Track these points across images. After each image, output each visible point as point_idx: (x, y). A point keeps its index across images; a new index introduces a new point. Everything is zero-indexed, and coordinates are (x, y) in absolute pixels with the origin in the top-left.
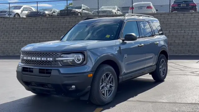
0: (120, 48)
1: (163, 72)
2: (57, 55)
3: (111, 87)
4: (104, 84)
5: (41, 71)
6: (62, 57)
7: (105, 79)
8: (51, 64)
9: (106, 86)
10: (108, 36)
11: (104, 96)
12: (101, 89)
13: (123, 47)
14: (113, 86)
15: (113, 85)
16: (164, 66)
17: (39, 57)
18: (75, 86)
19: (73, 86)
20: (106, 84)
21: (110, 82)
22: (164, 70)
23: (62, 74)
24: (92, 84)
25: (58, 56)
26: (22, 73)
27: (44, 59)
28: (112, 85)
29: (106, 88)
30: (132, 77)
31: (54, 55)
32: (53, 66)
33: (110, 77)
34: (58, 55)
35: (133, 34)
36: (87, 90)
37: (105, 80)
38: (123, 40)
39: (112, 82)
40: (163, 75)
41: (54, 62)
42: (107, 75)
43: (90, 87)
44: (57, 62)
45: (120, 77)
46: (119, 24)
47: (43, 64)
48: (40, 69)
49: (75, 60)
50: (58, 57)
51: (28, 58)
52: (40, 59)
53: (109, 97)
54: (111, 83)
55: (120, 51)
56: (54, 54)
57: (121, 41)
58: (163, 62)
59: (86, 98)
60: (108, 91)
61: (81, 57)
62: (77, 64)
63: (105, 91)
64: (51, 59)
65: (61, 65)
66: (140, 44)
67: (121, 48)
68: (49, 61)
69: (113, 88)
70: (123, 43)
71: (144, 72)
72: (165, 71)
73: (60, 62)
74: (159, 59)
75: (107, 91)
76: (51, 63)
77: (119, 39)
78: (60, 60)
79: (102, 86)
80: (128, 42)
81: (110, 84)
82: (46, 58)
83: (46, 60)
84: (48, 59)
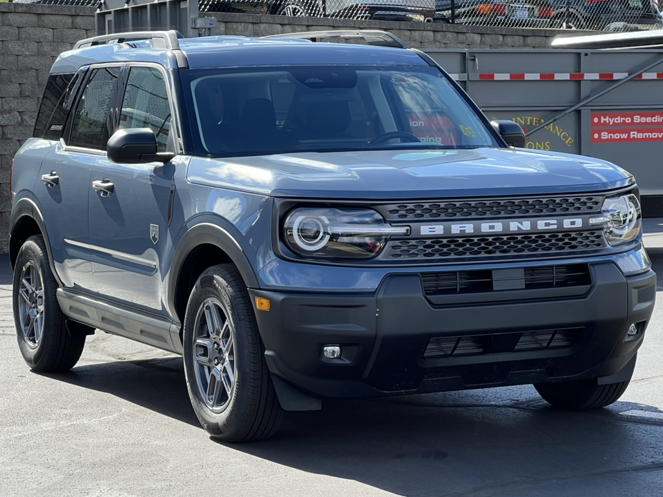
2: (593, 202)
8: (574, 243)
26: (429, 301)
27: (547, 225)
31: (581, 204)
34: (596, 203)
41: (586, 234)
44: (597, 232)
56: (584, 199)
64: (579, 223)
65: (608, 245)
68: (568, 233)
76: (576, 239)
82: (555, 222)
83: (555, 227)
84: (567, 223)
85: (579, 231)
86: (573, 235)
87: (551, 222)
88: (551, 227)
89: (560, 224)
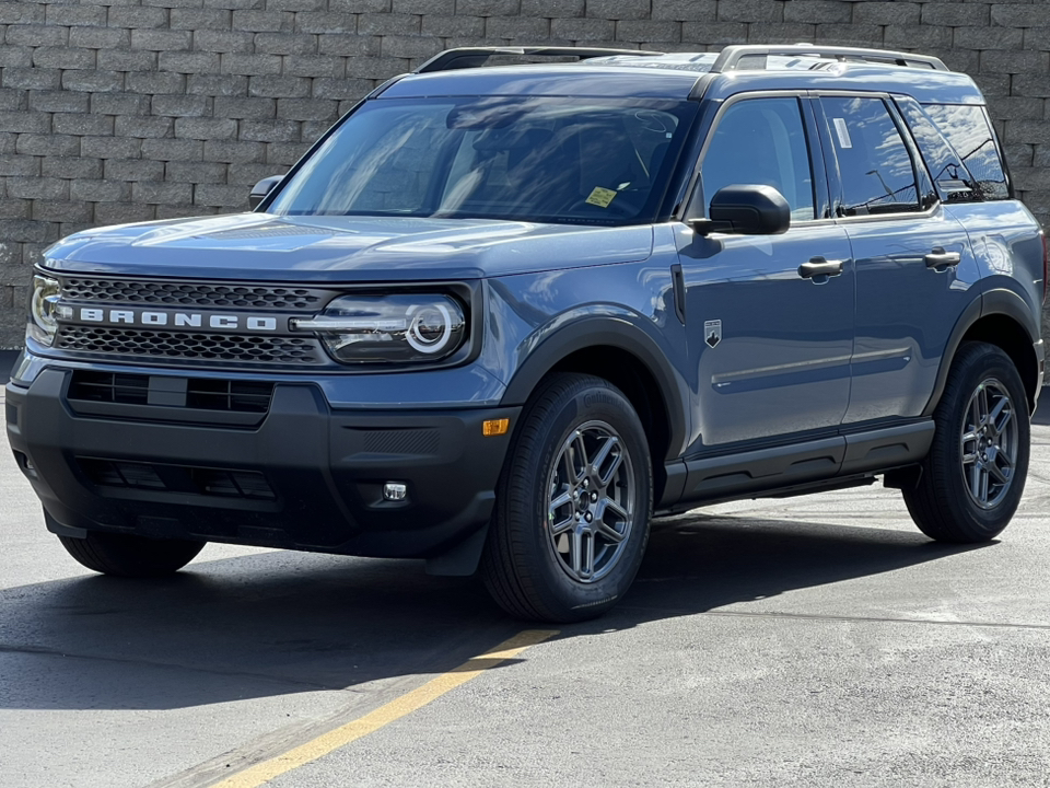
0: (678, 276)
1: (992, 480)
2: (308, 298)
3: (611, 516)
4: (570, 495)
5: (203, 394)
6: (335, 313)
7: (578, 464)
8: (266, 352)
9: (583, 508)
10: (601, 197)
11: (572, 567)
12: (555, 522)
13: (697, 275)
14: (622, 510)
15: (624, 504)
16: (1001, 430)
17: (189, 310)
18: (403, 488)
19: (396, 489)
20: (584, 496)
21: (606, 482)
22: (1001, 461)
23: (335, 410)
24: (504, 483)
25: (311, 307)
26: (68, 406)
27: (223, 322)
28: (616, 504)
29: (582, 521)
30: (747, 473)
31: (288, 297)
32: (278, 362)
33: (609, 459)
34: (314, 299)
35: (768, 191)
36: (469, 513)
37: (578, 472)
38: (701, 229)
39: (618, 491)
40: (991, 497)
41: (287, 341)
42: (592, 442)
43: (491, 494)
44: (307, 341)
45: (673, 469)
46: (676, 121)
47: (217, 350)
48: (194, 383)
49: (407, 334)
50: (314, 314)
51: (115, 316)
52: (195, 321)
53: (597, 575)
54: (611, 494)
55: (678, 299)
56: (291, 292)
57: (690, 232)
58: (993, 403)
59: (464, 565)
60: (590, 541)
61: (446, 315)
62: (419, 358)
63: (577, 538)
64: (271, 324)
65: (327, 361)
66: (813, 261)
67: (687, 284)
68: (257, 336)
69: (626, 529)
70: (702, 248)
71: (838, 459)
72: (1009, 472)
73: (321, 339)
74: (957, 379)
75: (585, 536)
76: (271, 347)
77: (674, 219)
78: (320, 330)
79: (559, 501)
80: (729, 240)
81: (608, 501)
82: (235, 319)
83: (235, 326)
84: (252, 323)
85: (275, 336)
86: (267, 340)
87: (229, 318)
88: (229, 326)
89: (242, 323)
